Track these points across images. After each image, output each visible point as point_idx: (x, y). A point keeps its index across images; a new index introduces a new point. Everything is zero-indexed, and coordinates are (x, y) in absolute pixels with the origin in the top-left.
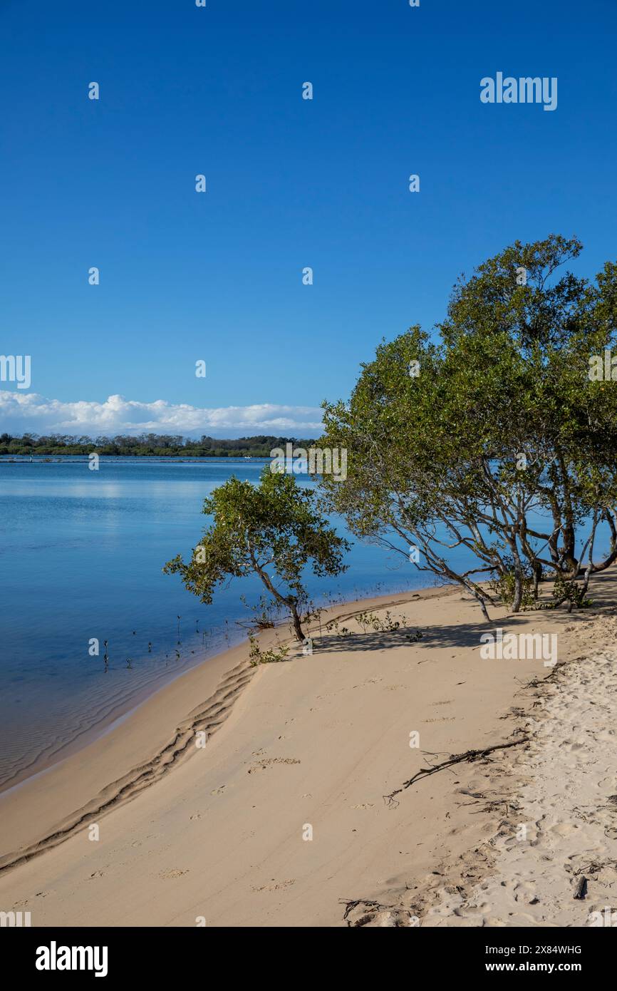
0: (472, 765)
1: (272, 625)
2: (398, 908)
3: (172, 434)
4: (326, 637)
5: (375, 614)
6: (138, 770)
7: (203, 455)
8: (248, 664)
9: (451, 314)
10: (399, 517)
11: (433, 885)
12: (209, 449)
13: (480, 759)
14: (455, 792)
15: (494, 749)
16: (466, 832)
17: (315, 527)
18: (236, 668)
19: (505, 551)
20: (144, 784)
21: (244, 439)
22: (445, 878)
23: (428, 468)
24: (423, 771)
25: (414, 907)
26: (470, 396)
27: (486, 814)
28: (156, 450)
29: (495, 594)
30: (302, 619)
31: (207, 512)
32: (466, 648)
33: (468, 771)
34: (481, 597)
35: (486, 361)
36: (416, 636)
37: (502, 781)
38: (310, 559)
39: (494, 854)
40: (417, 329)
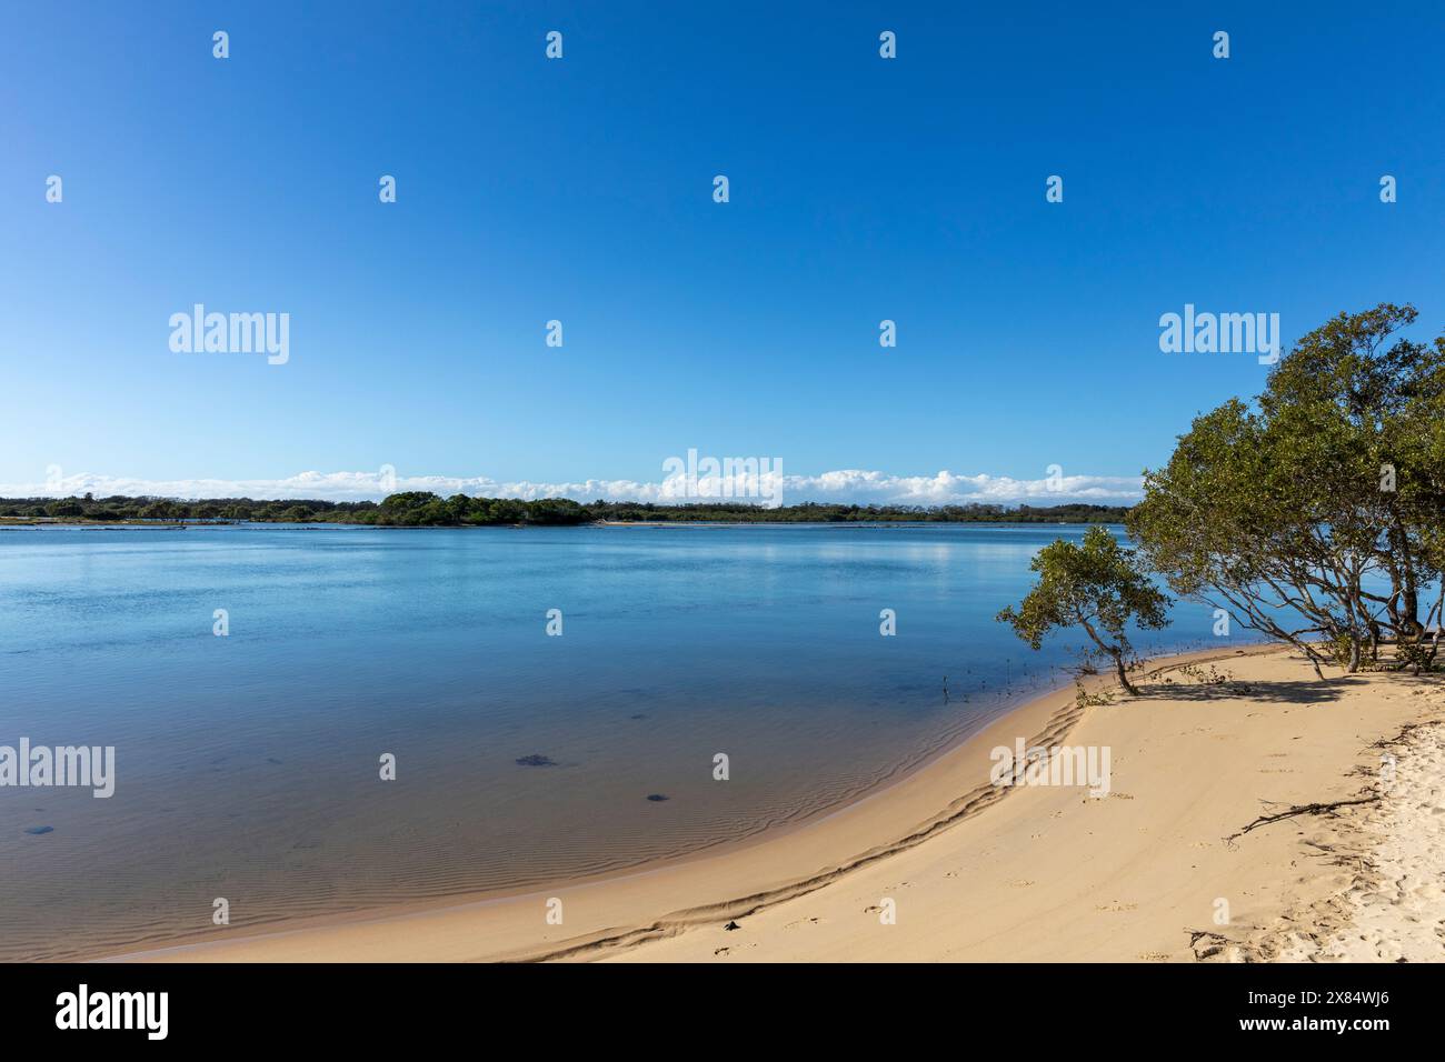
0: (1316, 818)
1: (1095, 673)
2: (1247, 946)
3: (994, 504)
4: (1151, 686)
5: (1198, 667)
6: (981, 789)
7: (1021, 521)
8: (1075, 705)
9: (1271, 385)
10: (1222, 578)
11: (1283, 928)
12: (1028, 516)
13: (1325, 813)
14: (1300, 842)
15: (1340, 804)
16: (1314, 882)
17: (1138, 585)
18: (1064, 709)
19: (1340, 612)
20: (986, 802)
21: (1058, 507)
22: (1294, 924)
23: (1253, 531)
24: (1262, 819)
25: (1264, 946)
26: (1296, 462)
27: (1336, 867)
28: (979, 517)
29: (1327, 654)
30: (1126, 669)
31: (1034, 569)
32: (1300, 704)
33: (1313, 825)
34: (1312, 656)
35: (1311, 429)
36: (1243, 690)
37: (1352, 837)
38: (1134, 614)
39: (1349, 908)
40: (1235, 402)
